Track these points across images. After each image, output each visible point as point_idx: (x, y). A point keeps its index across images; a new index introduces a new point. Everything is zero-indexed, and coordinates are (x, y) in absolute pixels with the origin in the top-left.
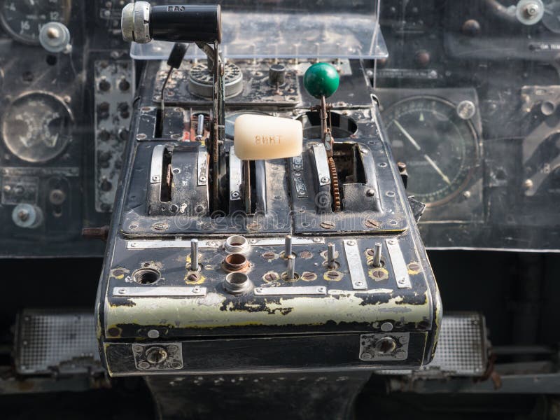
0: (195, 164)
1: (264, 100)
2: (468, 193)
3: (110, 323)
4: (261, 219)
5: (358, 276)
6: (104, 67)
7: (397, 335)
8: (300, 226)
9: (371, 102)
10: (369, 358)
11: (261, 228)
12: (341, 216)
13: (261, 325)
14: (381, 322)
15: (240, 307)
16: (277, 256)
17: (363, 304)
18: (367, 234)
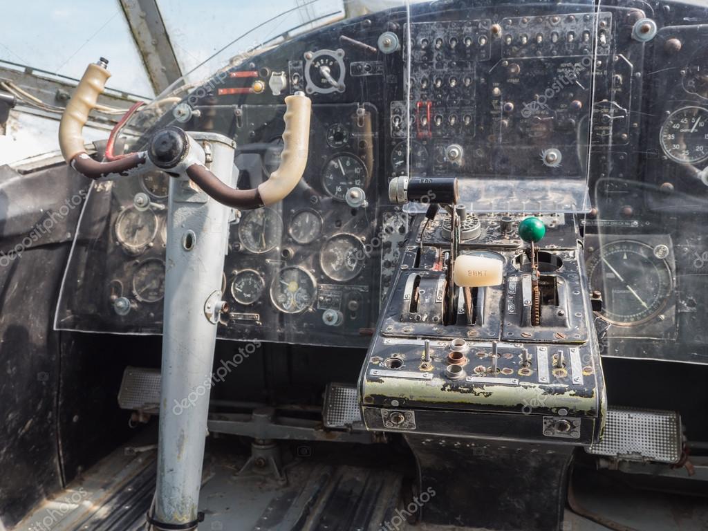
0: (435, 287)
1: (495, 242)
2: (663, 317)
3: (367, 393)
4: (479, 329)
5: (543, 373)
6: (389, 217)
7: (571, 419)
8: (506, 335)
9: (576, 245)
10: (551, 435)
11: (478, 335)
12: (538, 329)
13: (469, 403)
14: (558, 408)
15: (455, 389)
16: (486, 355)
17: (545, 394)
18: (556, 343)
